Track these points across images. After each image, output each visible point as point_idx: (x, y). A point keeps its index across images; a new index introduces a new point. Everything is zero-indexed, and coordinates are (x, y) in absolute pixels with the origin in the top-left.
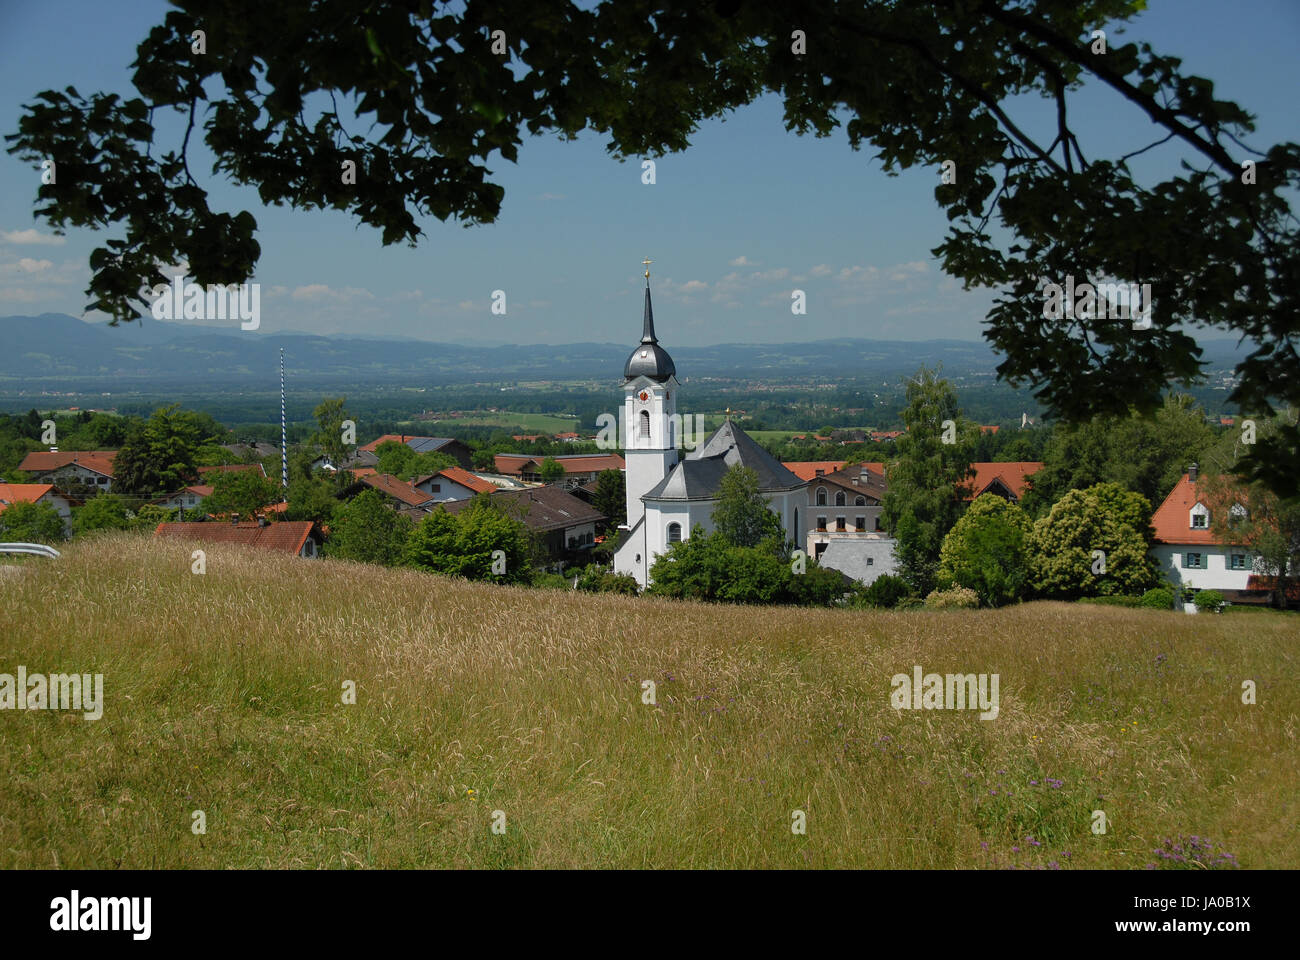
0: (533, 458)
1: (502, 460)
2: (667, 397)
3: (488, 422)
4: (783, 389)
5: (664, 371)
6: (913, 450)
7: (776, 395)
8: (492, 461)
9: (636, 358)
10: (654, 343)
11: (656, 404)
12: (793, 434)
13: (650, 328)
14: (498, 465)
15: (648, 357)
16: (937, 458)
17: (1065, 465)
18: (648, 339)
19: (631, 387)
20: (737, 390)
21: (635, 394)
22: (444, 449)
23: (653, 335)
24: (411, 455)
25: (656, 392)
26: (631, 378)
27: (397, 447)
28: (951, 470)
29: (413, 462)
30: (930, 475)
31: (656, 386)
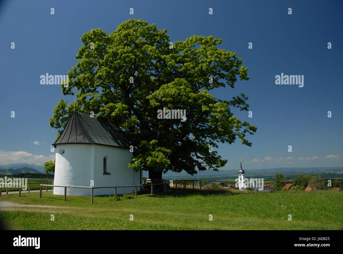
0: (232, 185)
1: (228, 185)
2: (244, 176)
3: (229, 181)
4: (271, 175)
5: (243, 172)
6: (277, 182)
7: (270, 176)
8: (227, 185)
9: (240, 171)
10: (242, 169)
11: (242, 177)
12: (271, 181)
13: (241, 167)
14: (227, 186)
15: (241, 171)
16: (280, 183)
17: (295, 183)
18: (241, 169)
19: (239, 175)
20: (264, 175)
21: (240, 175)
22: (221, 184)
23: (242, 168)
24: (216, 184)
25: (242, 175)
26: (239, 173)
27: (214, 183)
28: (282, 185)
29: (216, 185)
30: (279, 185)
31: (242, 174)
